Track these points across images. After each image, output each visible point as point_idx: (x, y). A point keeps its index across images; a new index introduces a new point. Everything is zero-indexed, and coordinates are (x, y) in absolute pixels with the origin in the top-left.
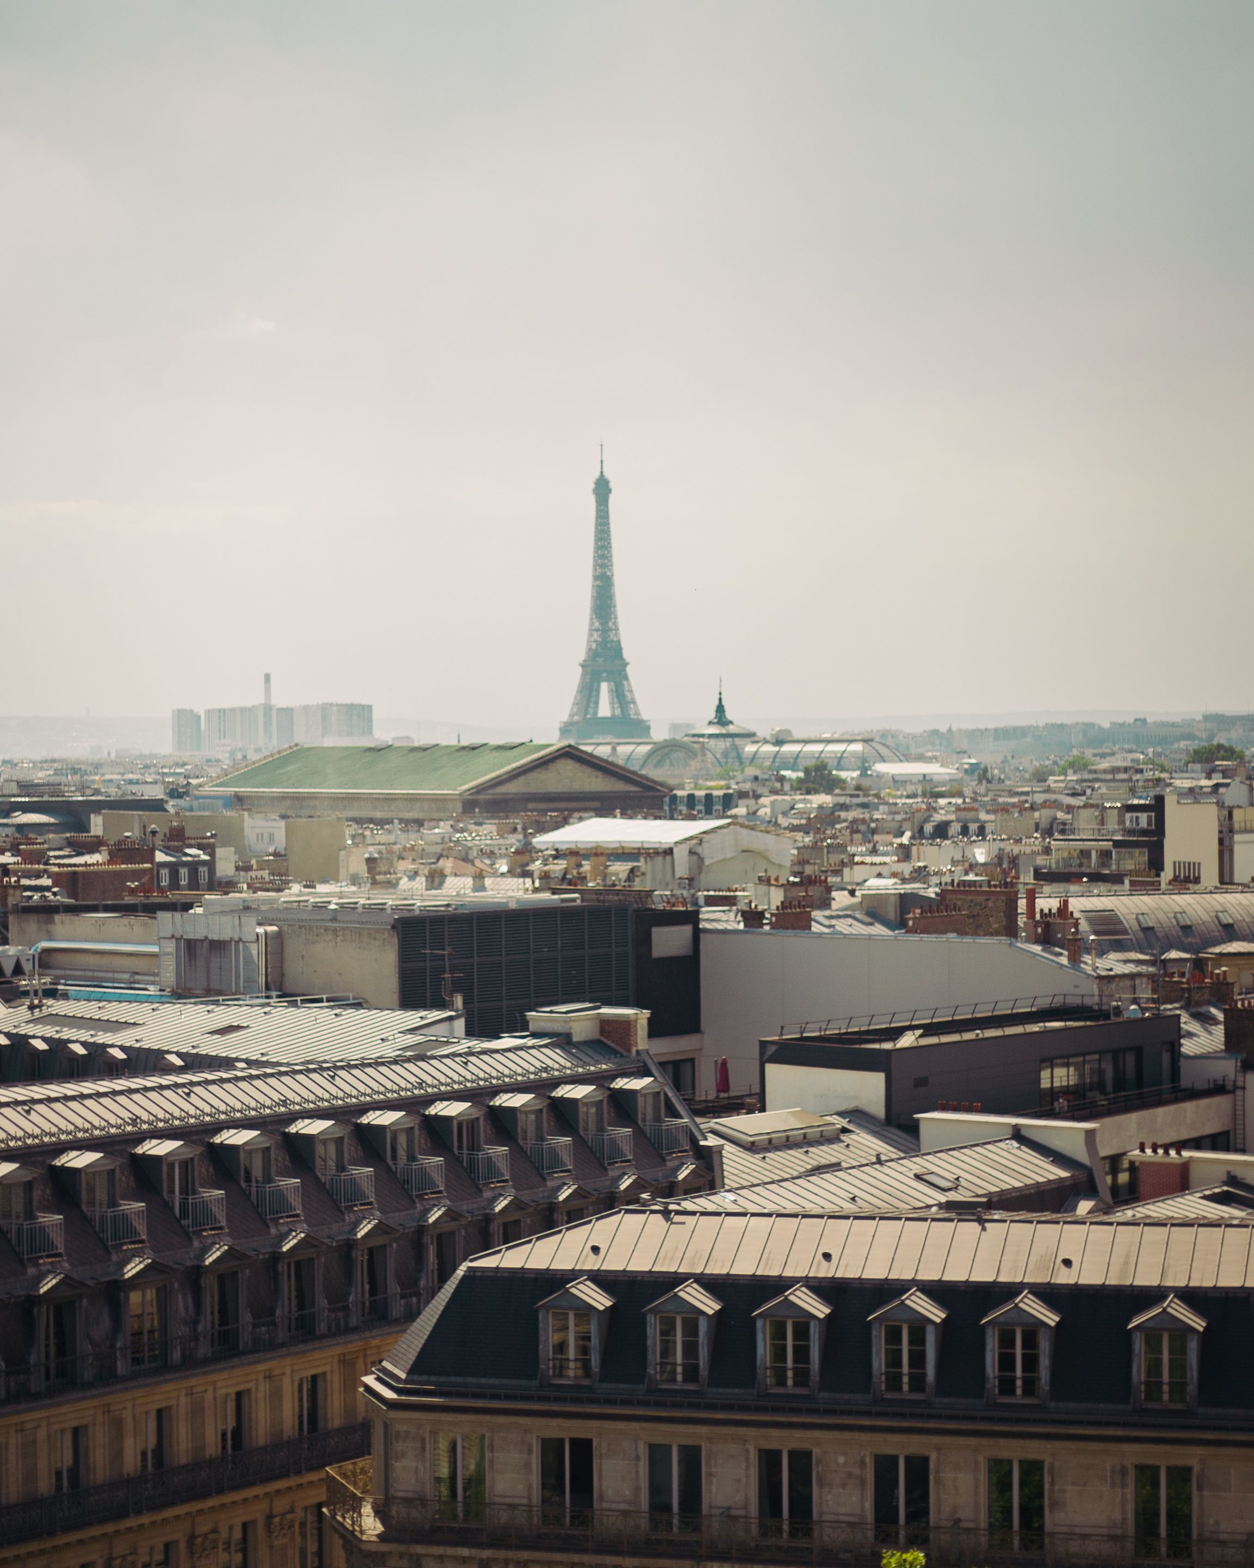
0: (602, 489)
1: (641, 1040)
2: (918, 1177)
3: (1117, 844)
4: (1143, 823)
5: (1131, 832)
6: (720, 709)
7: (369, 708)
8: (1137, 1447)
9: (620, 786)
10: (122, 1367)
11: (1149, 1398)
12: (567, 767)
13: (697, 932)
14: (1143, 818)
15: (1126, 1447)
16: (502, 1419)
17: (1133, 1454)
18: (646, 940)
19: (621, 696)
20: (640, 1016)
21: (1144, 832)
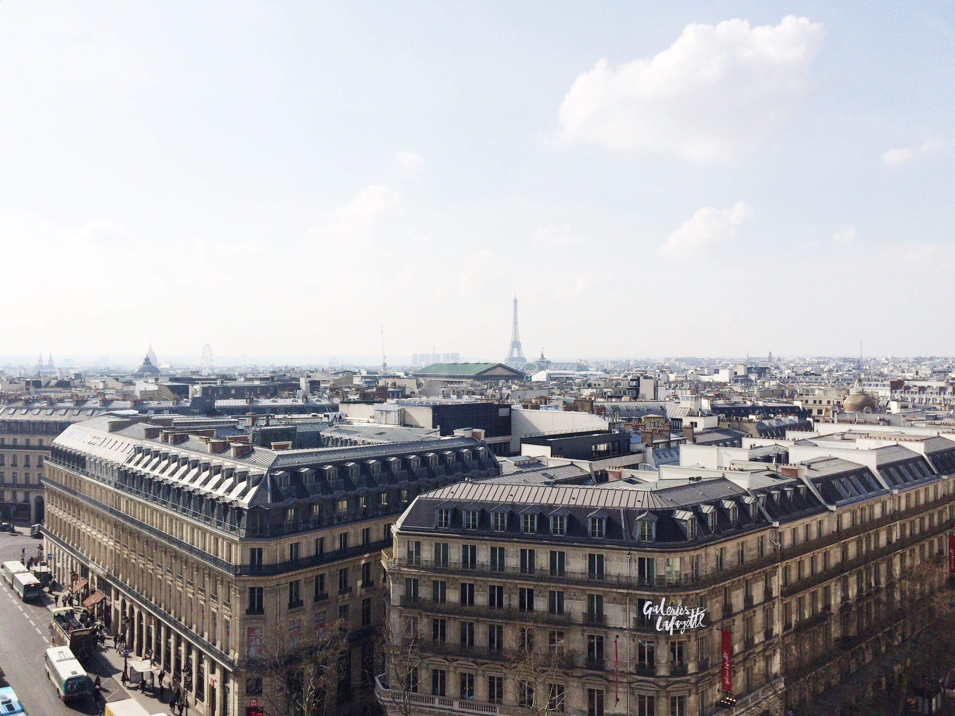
0: (516, 301)
1: (483, 438)
2: (543, 474)
3: (628, 389)
4: (634, 384)
5: (631, 386)
6: (542, 355)
7: (458, 354)
8: (589, 549)
9: (514, 374)
10: (335, 522)
11: (593, 536)
12: (500, 369)
13: (511, 410)
14: (635, 382)
15: (586, 549)
16: (425, 538)
17: (588, 551)
18: (497, 412)
19: (519, 351)
20: (483, 432)
21: (635, 386)
